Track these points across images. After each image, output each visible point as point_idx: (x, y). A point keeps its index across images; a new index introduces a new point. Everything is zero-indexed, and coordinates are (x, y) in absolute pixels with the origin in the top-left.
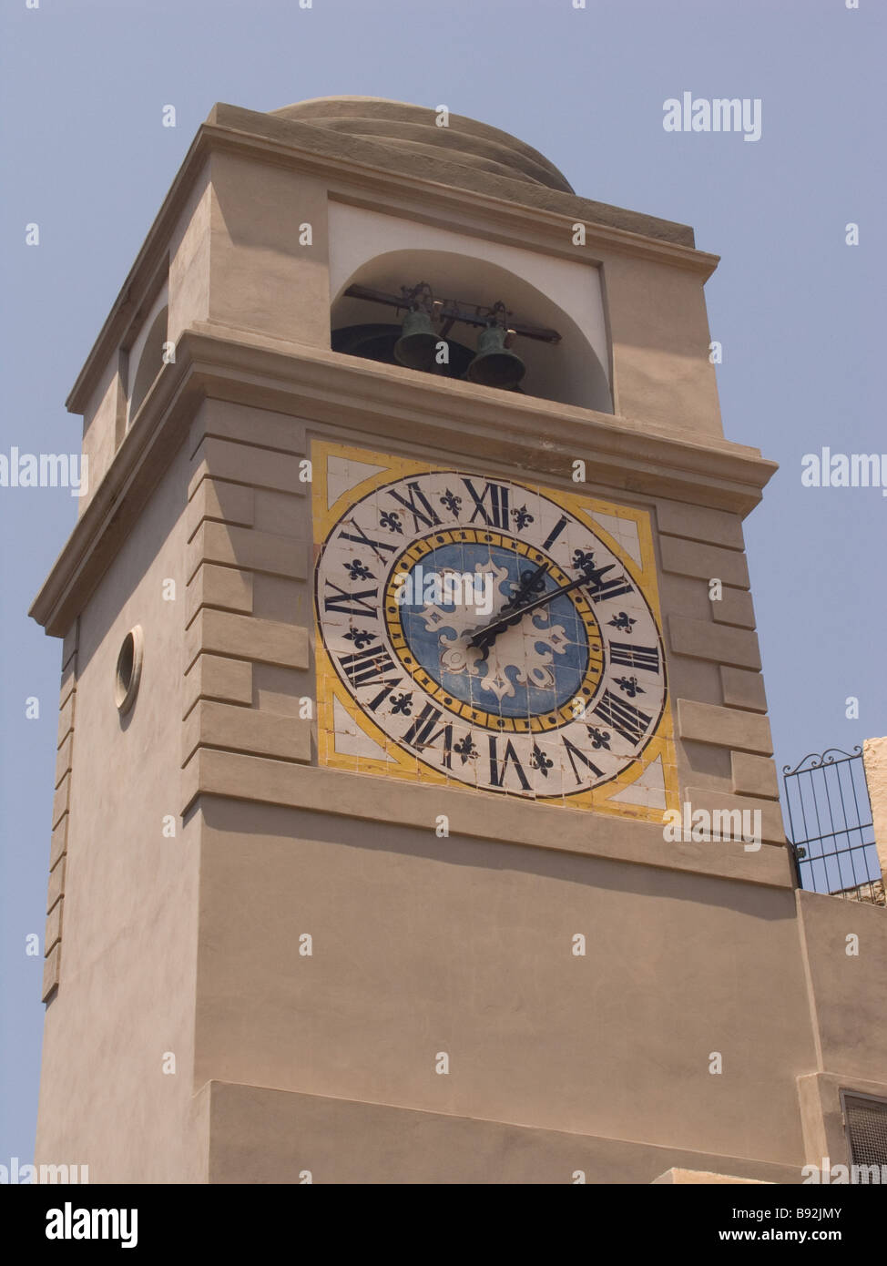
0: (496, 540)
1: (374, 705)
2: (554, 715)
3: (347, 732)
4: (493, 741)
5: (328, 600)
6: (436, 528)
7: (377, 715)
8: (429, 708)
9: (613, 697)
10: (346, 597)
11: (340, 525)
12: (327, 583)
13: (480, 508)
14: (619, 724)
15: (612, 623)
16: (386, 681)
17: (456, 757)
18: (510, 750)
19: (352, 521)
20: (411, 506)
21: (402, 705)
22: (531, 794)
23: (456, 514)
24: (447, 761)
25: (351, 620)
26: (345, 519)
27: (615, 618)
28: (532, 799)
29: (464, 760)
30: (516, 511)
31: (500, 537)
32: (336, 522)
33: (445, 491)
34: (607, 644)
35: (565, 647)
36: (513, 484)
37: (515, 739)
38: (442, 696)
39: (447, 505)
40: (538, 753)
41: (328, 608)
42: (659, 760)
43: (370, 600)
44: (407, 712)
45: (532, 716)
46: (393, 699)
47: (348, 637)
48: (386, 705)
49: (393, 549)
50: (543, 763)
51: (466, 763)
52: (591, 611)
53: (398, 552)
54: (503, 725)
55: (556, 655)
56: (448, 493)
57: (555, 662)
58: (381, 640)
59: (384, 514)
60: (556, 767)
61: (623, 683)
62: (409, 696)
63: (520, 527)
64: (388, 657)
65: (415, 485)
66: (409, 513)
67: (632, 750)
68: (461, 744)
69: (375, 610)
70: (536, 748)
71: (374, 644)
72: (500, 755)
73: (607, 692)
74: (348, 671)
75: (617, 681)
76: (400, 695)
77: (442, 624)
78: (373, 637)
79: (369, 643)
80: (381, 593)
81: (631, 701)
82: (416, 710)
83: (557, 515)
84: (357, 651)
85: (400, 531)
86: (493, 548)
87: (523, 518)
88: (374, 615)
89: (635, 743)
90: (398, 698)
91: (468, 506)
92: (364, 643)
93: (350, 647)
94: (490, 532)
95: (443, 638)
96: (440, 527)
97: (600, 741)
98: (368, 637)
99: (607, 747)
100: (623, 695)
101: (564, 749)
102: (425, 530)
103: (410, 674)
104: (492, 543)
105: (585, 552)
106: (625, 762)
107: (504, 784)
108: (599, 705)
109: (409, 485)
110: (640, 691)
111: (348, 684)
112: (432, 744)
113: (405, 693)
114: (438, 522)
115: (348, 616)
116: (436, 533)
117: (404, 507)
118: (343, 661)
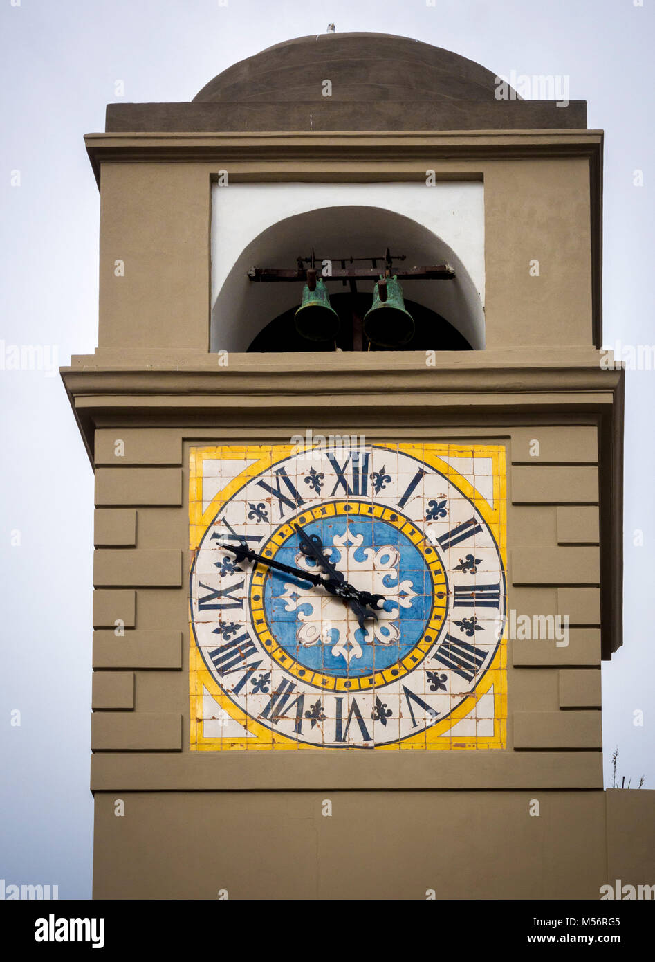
0: (354, 508)
1: (237, 690)
2: (396, 667)
3: (214, 718)
4: (339, 701)
5: (201, 601)
6: (299, 510)
7: (239, 699)
8: (284, 682)
9: (453, 639)
10: (218, 594)
11: (213, 527)
12: (200, 585)
13: (342, 480)
14: (456, 665)
15: (458, 568)
16: (248, 666)
17: (306, 723)
18: (355, 707)
19: (224, 520)
20: (277, 493)
21: (261, 685)
22: (371, 744)
23: (318, 490)
24: (298, 729)
25: (220, 615)
26: (217, 520)
27: (462, 561)
28: (372, 748)
29: (313, 723)
30: (375, 474)
31: (358, 504)
32: (209, 524)
33: (310, 470)
34: (452, 589)
35: (412, 601)
36: (374, 447)
37: (359, 697)
38: (296, 669)
39: (311, 484)
40: (379, 705)
41: (201, 608)
42: (491, 691)
43: (237, 593)
44: (265, 690)
45: (376, 673)
46: (254, 681)
47: (217, 631)
48: (249, 686)
49: (259, 539)
50: (382, 714)
51: (316, 726)
52: (440, 560)
53: (263, 541)
54: (350, 685)
55: (403, 610)
56: (313, 471)
57: (400, 617)
58: (246, 628)
59: (252, 506)
60: (395, 714)
61: (463, 624)
62: (268, 675)
63: (378, 490)
64: (251, 643)
65: (282, 471)
66: (275, 500)
67: (466, 686)
68: (311, 710)
69: (242, 601)
70: (378, 702)
71: (240, 633)
72: (345, 714)
73: (448, 636)
74: (216, 663)
75: (457, 623)
76: (260, 675)
77: (301, 601)
78: (238, 627)
79: (235, 633)
80: (247, 585)
81: (469, 640)
82: (273, 686)
83: (415, 467)
84: (225, 642)
85: (266, 520)
86: (350, 518)
87: (382, 479)
88: (240, 606)
89: (469, 679)
90: (258, 679)
91: (330, 480)
92: (231, 634)
93: (219, 640)
94: (349, 501)
95: (301, 616)
96: (305, 507)
97: (437, 682)
98: (234, 628)
99: (444, 688)
100: (462, 636)
101: (404, 697)
102: (289, 513)
103: (270, 655)
104: (351, 512)
105: (439, 501)
106: (459, 699)
107: (347, 740)
108: (440, 650)
109: (277, 472)
110: (479, 628)
111: (215, 673)
112: (285, 715)
113: (264, 673)
114: (301, 502)
115: (218, 611)
116: (299, 515)
117: (269, 495)
118: (212, 654)
